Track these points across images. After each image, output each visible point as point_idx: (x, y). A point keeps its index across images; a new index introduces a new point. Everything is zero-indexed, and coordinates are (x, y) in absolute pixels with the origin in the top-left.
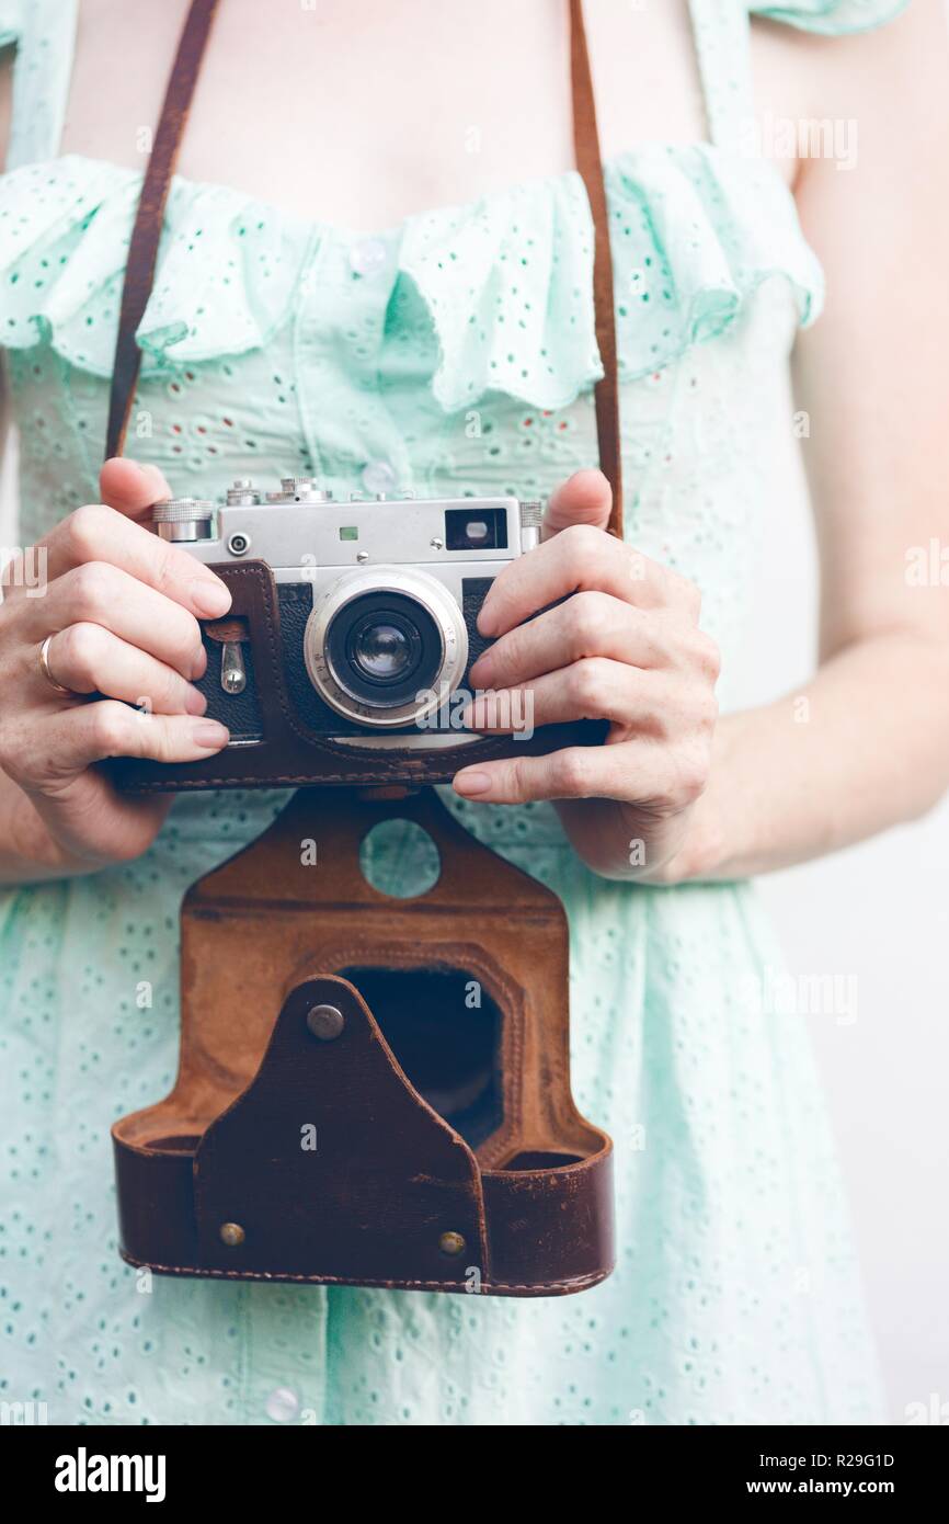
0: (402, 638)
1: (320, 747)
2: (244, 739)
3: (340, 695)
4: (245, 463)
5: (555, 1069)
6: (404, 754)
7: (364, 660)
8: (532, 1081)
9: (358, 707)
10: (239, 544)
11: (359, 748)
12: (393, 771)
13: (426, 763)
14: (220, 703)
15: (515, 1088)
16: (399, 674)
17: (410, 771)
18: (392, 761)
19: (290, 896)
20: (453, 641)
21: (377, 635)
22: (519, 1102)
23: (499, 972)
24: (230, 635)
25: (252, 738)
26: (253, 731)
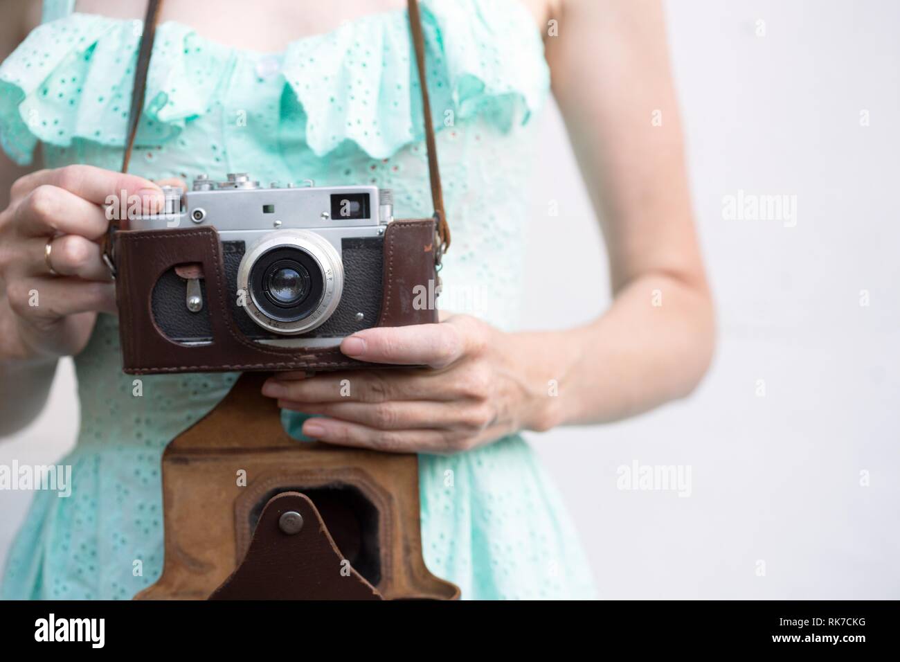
0: (298, 276)
1: (249, 346)
2: (202, 341)
3: (258, 313)
5: (413, 544)
6: (302, 351)
7: (273, 291)
8: (399, 553)
9: (270, 322)
10: (198, 215)
11: (274, 347)
12: (296, 362)
13: (318, 356)
14: (186, 318)
15: (389, 559)
16: (297, 300)
17: (307, 361)
18: (295, 355)
20: (331, 279)
21: (284, 274)
22: (391, 566)
23: (375, 484)
24: (192, 274)
25: (206, 340)
26: (207, 336)
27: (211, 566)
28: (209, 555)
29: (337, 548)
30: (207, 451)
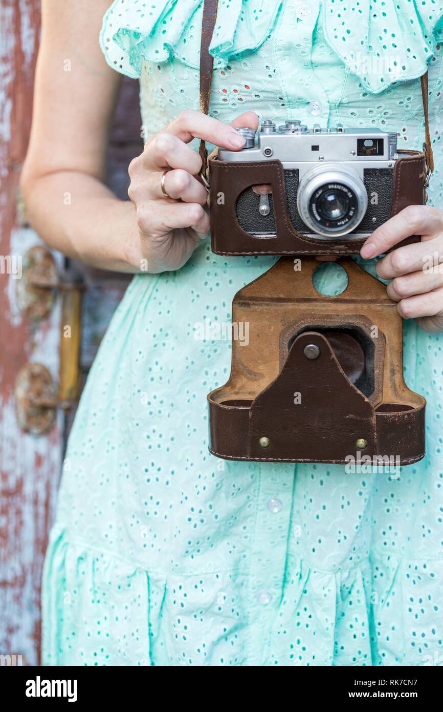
1: (300, 238)
2: (268, 234)
4: (255, 104)
5: (397, 369)
6: (337, 243)
8: (387, 374)
10: (268, 152)
12: (332, 250)
14: (258, 219)
17: (340, 250)
18: (331, 245)
19: (282, 296)
22: (382, 382)
24: (263, 191)
25: (272, 234)
26: (271, 231)
27: (262, 376)
28: (262, 368)
29: (342, 369)
30: (263, 299)
